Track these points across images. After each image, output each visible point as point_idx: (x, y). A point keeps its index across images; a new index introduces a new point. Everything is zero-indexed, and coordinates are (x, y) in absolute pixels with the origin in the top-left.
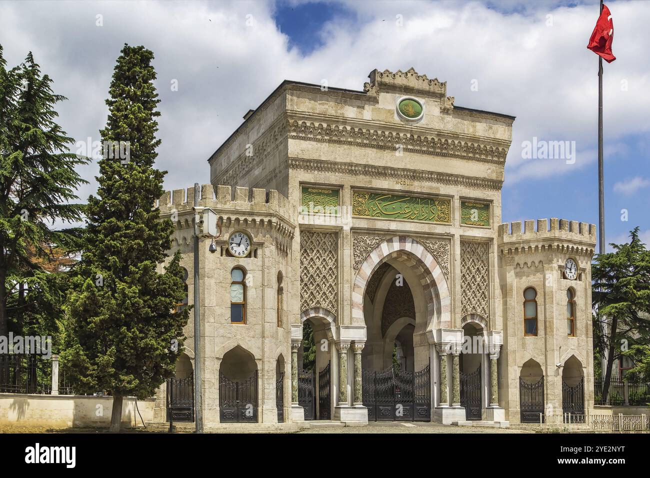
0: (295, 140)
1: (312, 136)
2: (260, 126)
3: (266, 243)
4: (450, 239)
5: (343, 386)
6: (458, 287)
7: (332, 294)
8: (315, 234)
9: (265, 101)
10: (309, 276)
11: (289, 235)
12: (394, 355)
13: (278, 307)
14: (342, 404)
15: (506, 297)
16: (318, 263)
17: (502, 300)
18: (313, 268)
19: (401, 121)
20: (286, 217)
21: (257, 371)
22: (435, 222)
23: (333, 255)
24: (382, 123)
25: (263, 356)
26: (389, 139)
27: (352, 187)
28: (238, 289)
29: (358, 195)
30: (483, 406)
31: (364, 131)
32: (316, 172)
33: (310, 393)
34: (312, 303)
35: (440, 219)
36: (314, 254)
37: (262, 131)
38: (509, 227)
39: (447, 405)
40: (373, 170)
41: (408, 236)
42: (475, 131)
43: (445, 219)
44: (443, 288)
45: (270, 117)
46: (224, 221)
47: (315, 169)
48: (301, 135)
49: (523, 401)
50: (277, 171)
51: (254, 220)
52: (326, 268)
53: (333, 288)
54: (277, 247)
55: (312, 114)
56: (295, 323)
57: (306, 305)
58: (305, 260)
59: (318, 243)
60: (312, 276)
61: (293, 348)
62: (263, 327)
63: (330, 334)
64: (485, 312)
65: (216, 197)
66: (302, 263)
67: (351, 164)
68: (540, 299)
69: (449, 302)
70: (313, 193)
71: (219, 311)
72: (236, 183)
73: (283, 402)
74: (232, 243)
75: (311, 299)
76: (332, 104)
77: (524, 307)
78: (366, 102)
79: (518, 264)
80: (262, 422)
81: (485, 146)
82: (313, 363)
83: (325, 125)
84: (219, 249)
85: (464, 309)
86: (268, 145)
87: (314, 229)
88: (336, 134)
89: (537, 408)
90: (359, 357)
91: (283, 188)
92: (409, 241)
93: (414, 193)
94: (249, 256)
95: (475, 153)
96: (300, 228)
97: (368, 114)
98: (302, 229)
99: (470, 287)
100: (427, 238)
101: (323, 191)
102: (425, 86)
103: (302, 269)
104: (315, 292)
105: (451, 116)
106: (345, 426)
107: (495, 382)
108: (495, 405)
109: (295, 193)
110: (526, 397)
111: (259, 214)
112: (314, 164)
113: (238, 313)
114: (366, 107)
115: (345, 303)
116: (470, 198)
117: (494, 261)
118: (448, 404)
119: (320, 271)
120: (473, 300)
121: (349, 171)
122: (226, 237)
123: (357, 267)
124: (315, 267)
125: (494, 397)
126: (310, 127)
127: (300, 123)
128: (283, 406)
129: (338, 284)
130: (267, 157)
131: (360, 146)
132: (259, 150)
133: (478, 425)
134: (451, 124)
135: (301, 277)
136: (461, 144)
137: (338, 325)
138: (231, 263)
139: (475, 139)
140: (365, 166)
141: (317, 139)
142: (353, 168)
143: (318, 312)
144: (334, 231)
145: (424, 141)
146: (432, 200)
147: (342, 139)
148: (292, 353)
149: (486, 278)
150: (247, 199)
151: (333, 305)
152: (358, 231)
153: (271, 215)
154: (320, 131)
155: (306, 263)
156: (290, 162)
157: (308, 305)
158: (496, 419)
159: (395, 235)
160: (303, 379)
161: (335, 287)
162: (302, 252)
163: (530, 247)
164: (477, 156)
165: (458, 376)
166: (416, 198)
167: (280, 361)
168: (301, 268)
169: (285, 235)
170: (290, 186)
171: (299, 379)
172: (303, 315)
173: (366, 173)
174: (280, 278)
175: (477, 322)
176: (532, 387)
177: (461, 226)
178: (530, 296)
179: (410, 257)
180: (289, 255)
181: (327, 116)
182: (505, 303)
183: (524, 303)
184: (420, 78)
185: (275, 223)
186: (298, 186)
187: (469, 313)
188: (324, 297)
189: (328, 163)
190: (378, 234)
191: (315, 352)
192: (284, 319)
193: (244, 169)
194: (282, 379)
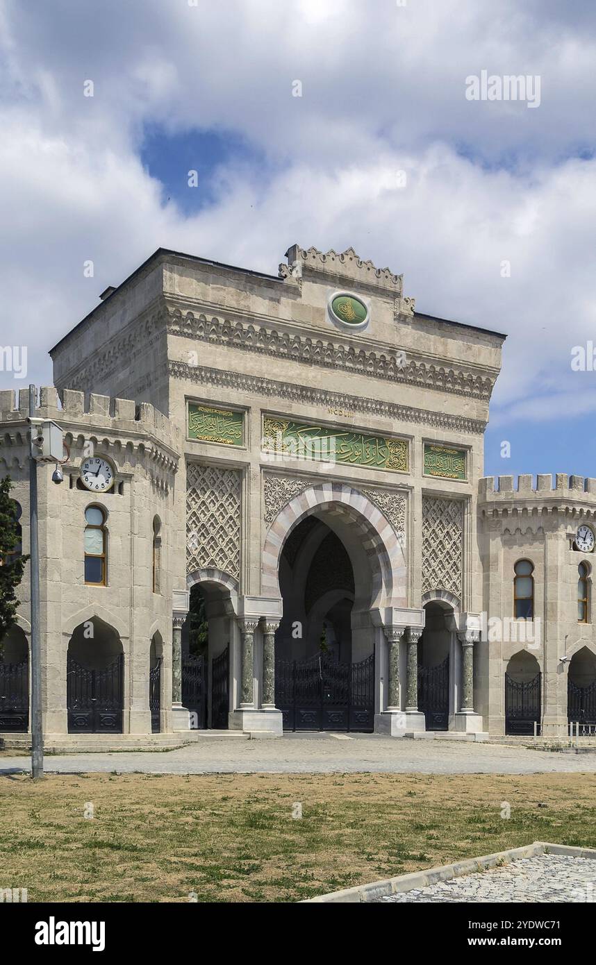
0: (177, 337)
1: (202, 334)
2: (125, 312)
3: (136, 475)
4: (408, 492)
5: (248, 680)
6: (418, 555)
7: (233, 552)
8: (209, 469)
9: (131, 276)
10: (199, 525)
11: (171, 468)
12: (323, 639)
13: (154, 564)
14: (244, 706)
15: (488, 570)
16: (213, 509)
17: (482, 574)
18: (205, 515)
19: (336, 326)
20: (166, 442)
21: (122, 654)
22: (385, 469)
23: (234, 500)
24: (306, 326)
25: (131, 633)
26: (318, 350)
27: (263, 411)
28: (96, 536)
29: (271, 423)
30: (450, 710)
31: (280, 334)
32: (210, 385)
33: (199, 688)
34: (204, 563)
35: (392, 465)
36: (206, 496)
37: (128, 318)
38: (495, 483)
39: (398, 709)
40: (294, 391)
41: (346, 484)
42: (446, 351)
43: (399, 466)
44: (396, 555)
45: (139, 300)
46: (74, 439)
47: (208, 380)
48: (186, 330)
49: (509, 705)
50: (152, 377)
51: (118, 443)
52: (224, 517)
53: (234, 544)
54: (152, 482)
55: (202, 302)
56: (179, 588)
57: (194, 564)
58: (193, 502)
59: (212, 482)
60: (203, 525)
61: (175, 623)
62: (132, 591)
63: (229, 606)
64: (457, 588)
65: (62, 405)
66: (189, 506)
67: (260, 380)
68: (537, 574)
69: (405, 572)
70: (206, 414)
71: (66, 564)
72: (91, 389)
73: (159, 702)
74: (86, 472)
75: (202, 557)
76: (232, 290)
77: (515, 584)
78: (283, 293)
79: (507, 530)
80: (129, 733)
81: (461, 373)
82: (205, 645)
83: (222, 321)
84: (66, 479)
85: (427, 583)
86: (138, 339)
87: (206, 463)
88: (238, 335)
89: (530, 715)
90: (272, 640)
91: (161, 402)
92: (346, 490)
93: (355, 427)
94: (111, 491)
95: (445, 382)
96: (186, 459)
97: (285, 311)
98: (190, 461)
99: (436, 555)
100: (374, 489)
101: (220, 412)
102: (371, 279)
103: (189, 515)
104: (208, 547)
105: (410, 327)
106: (249, 739)
107: (470, 679)
108: (468, 710)
109: (178, 412)
110: (515, 700)
111: (125, 435)
112: (206, 374)
113: (96, 569)
114: (283, 299)
115: (252, 566)
116: (437, 441)
117: (471, 524)
118: (400, 707)
119: (216, 520)
120: (439, 572)
121: (259, 388)
122: (77, 462)
123: (269, 519)
124: (209, 514)
125: (467, 699)
126: (199, 320)
127: (185, 313)
128: (159, 707)
129: (242, 540)
130: (136, 358)
131: (274, 355)
132: (124, 345)
133: (442, 738)
134: (409, 337)
135: (187, 526)
136: (425, 366)
137: (241, 594)
138: (85, 498)
139: (445, 362)
140: (282, 384)
141: (210, 338)
142: (264, 385)
143: (212, 576)
144: (237, 467)
145: (370, 358)
146: (380, 439)
147: (247, 343)
148: (174, 630)
149: (459, 545)
150: (108, 412)
151: (234, 568)
152: (272, 471)
153: (143, 437)
154: (214, 327)
155: (195, 507)
156: (170, 366)
157: (197, 564)
158: (469, 729)
159: (327, 482)
160: (190, 668)
161: (237, 543)
162: (189, 491)
163: (525, 509)
164: (449, 385)
165: (415, 670)
166: (358, 435)
167: (156, 642)
168: (187, 513)
169: (164, 467)
170: (170, 400)
171: (184, 668)
172: (191, 578)
173: (283, 394)
174: (156, 524)
175: (444, 600)
176: (522, 686)
177: (423, 477)
178: (524, 570)
179: (348, 512)
180: (170, 495)
181: (225, 307)
182: (487, 578)
183: (515, 579)
184: (363, 264)
185: (149, 448)
186: (184, 402)
187: (433, 589)
188: (221, 555)
189: (227, 375)
190: (301, 477)
191: (207, 630)
192: (163, 582)
193: (102, 370)
194: (159, 667)
